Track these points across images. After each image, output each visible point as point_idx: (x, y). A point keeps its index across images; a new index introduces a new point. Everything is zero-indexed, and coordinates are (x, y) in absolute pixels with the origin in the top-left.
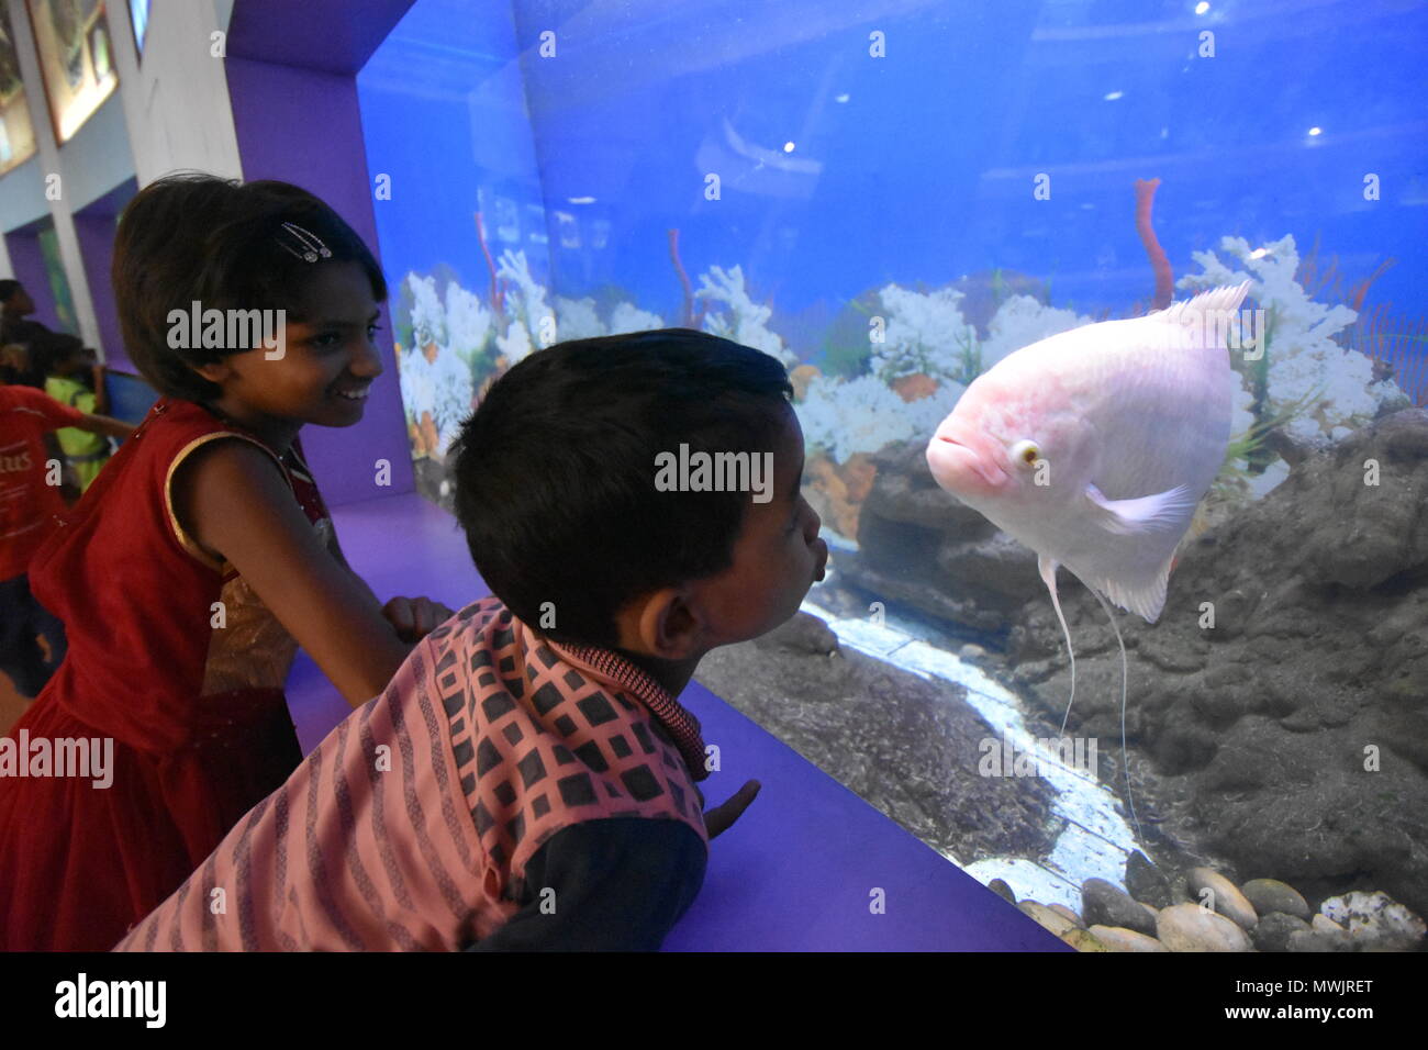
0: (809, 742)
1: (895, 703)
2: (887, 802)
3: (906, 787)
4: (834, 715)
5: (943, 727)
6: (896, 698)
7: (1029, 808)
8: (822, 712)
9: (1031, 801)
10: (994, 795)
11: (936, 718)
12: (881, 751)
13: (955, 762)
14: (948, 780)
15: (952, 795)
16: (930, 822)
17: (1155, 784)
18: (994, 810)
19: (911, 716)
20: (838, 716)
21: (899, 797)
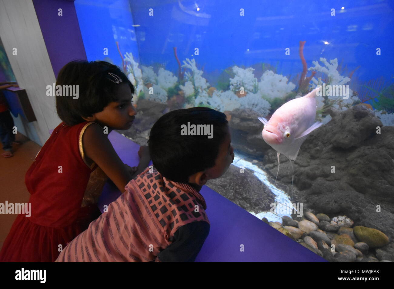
0: (219, 188)
1: (239, 177)
2: (238, 201)
3: (242, 197)
4: (225, 181)
5: (250, 182)
6: (239, 176)
7: (270, 200)
8: (222, 181)
9: (270, 198)
10: (262, 198)
11: (248, 180)
12: (236, 189)
13: (253, 190)
14: (252, 195)
15: (253, 198)
16: (248, 205)
17: (297, 192)
18: (262, 201)
19: (243, 180)
20: (226, 181)
21: (241, 199)
